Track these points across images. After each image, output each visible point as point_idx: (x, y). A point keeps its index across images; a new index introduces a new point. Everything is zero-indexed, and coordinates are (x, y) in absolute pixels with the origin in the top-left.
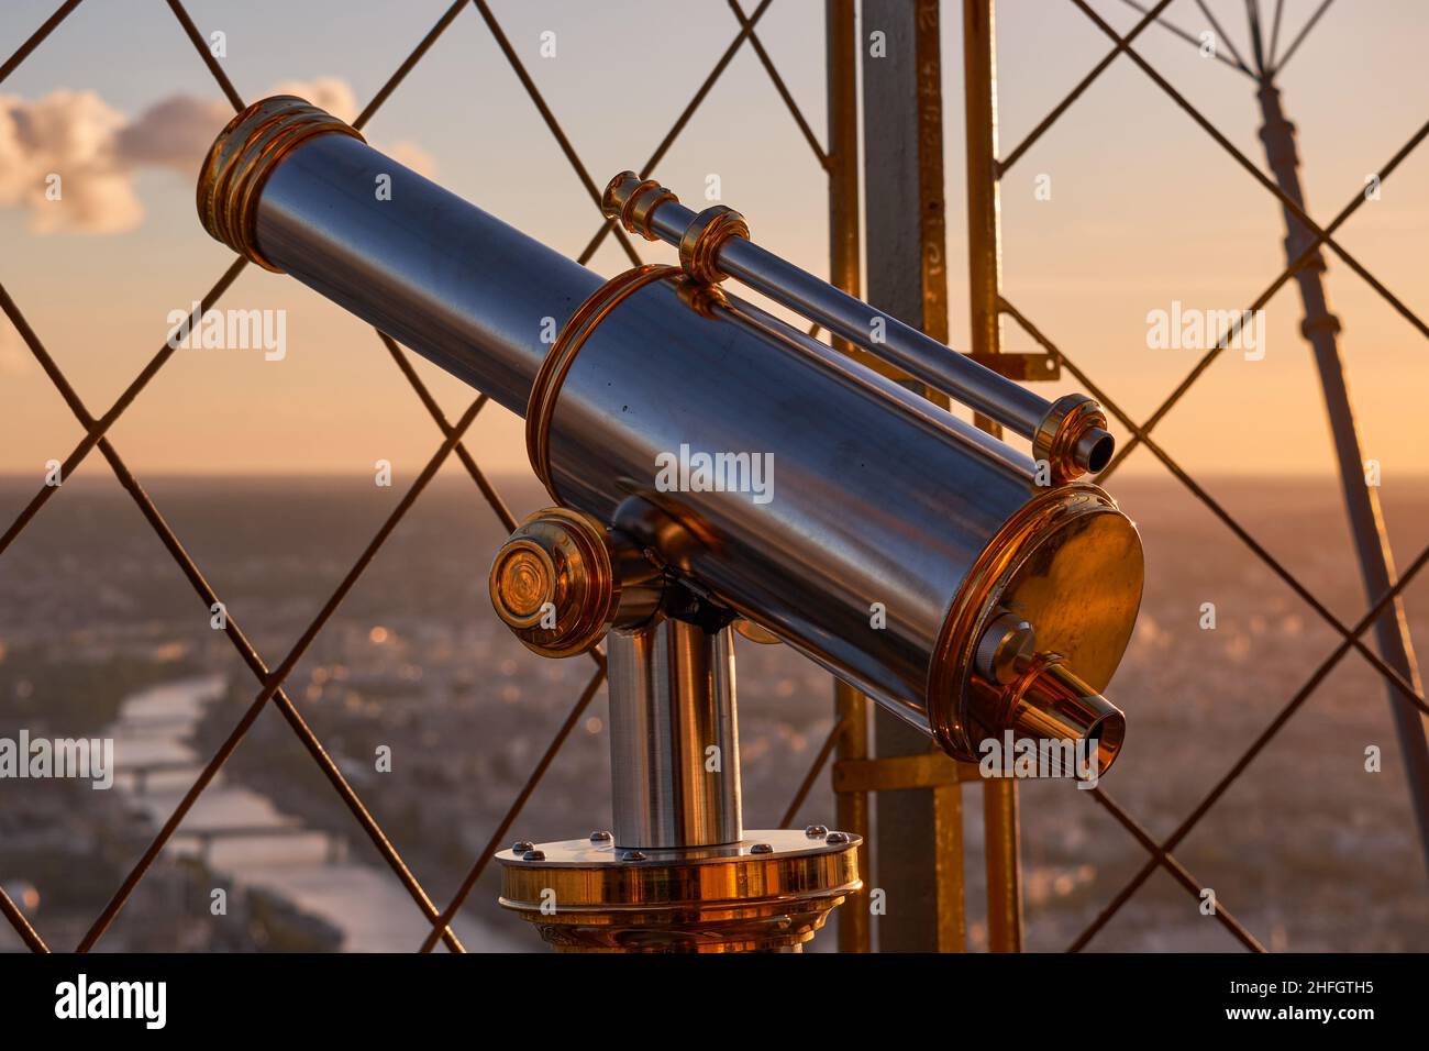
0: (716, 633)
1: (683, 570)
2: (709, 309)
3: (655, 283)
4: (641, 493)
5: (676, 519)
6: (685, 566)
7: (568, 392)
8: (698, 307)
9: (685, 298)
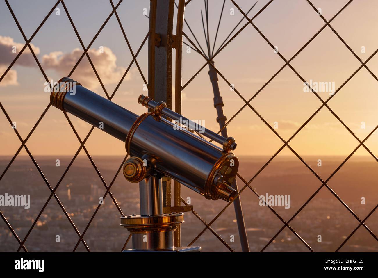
0: (160, 179)
1: (155, 167)
2: (159, 120)
3: (149, 116)
4: (147, 153)
5: (154, 158)
6: (155, 166)
7: (135, 136)
8: (157, 120)
9: (155, 118)
